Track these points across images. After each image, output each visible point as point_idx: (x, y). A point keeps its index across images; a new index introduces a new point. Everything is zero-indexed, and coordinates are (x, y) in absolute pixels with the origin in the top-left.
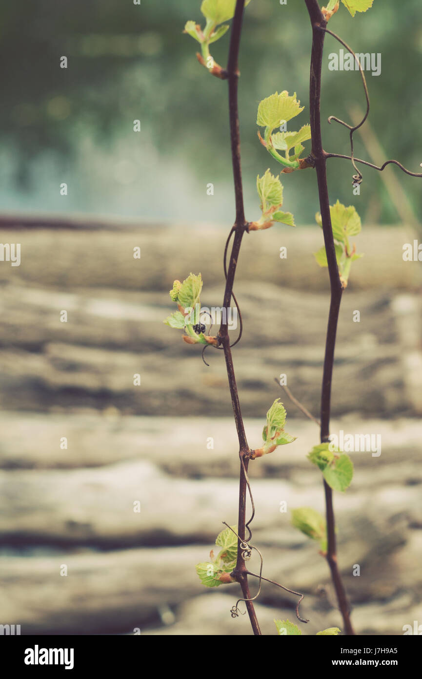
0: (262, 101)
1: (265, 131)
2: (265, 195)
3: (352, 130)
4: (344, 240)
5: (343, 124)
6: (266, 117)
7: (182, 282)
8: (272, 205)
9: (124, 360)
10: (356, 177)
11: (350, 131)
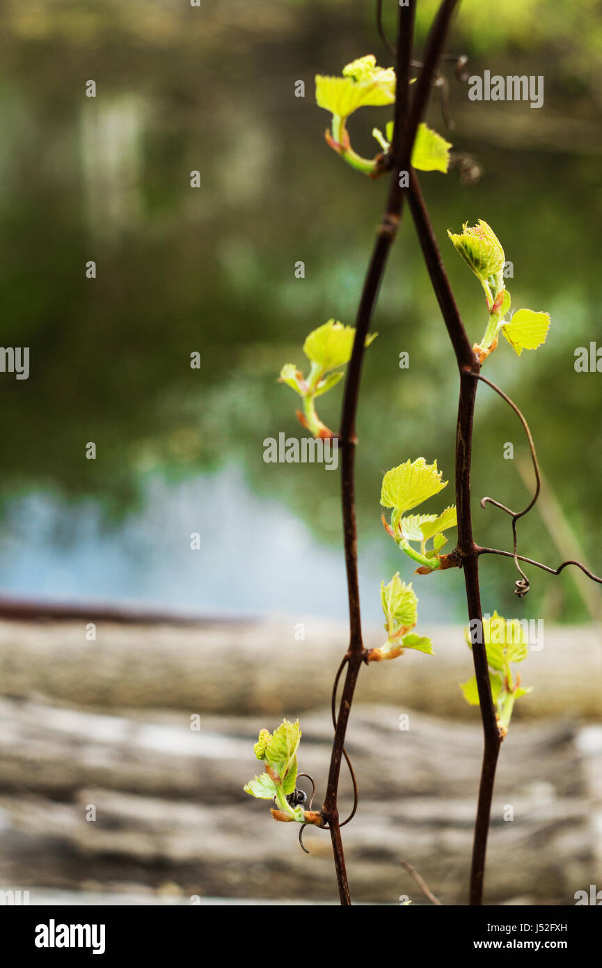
0: (389, 472)
1: (393, 514)
2: (392, 610)
3: (516, 518)
4: (504, 667)
5: (503, 509)
6: (394, 495)
7: (271, 733)
8: (402, 624)
9: (189, 814)
10: (520, 583)
11: (512, 518)
